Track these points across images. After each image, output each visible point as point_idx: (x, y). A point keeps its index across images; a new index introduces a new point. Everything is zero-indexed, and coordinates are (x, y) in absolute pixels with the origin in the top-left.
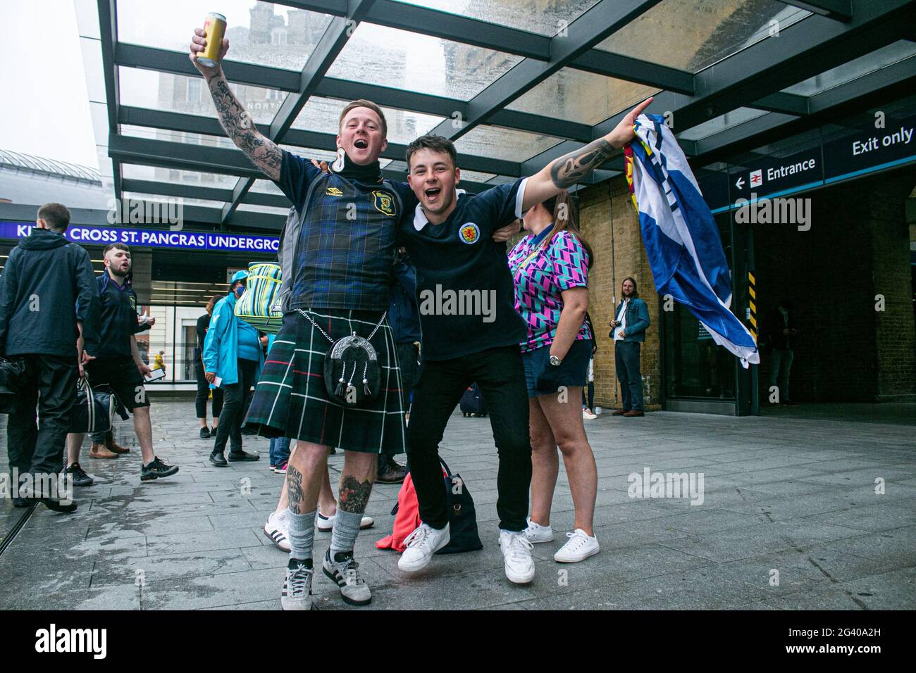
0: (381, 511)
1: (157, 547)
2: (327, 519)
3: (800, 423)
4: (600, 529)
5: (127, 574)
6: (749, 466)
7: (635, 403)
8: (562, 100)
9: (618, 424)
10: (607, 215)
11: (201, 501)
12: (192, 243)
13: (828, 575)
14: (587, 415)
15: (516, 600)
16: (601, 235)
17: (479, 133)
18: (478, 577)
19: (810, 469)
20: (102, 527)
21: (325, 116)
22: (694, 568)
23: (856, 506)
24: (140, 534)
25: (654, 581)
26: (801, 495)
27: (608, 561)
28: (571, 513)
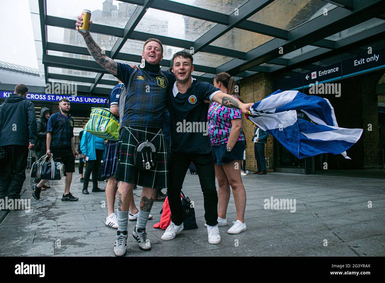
0: (156, 212)
1: (62, 227)
2: (133, 215)
3: (331, 178)
4: (247, 220)
5: (49, 238)
6: (309, 195)
7: (263, 169)
8: (233, 42)
9: (256, 177)
10: (252, 90)
11: (80, 208)
12: (78, 100)
13: (341, 239)
14: (243, 174)
15: (211, 249)
16: (249, 98)
17: (198, 55)
18: (196, 240)
19: (335, 196)
20: (39, 218)
21: (134, 47)
22: (285, 236)
23: (354, 211)
24: (54, 222)
25: (269, 241)
26: (331, 207)
27: (250, 233)
28: (235, 214)
